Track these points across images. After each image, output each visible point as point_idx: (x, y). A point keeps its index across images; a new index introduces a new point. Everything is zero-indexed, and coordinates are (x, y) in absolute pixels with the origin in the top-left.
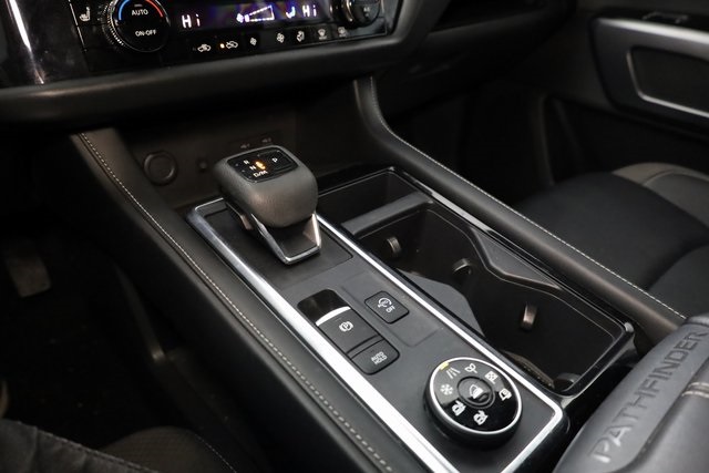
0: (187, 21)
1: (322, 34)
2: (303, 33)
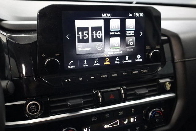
1: (137, 129)
2: (129, 130)
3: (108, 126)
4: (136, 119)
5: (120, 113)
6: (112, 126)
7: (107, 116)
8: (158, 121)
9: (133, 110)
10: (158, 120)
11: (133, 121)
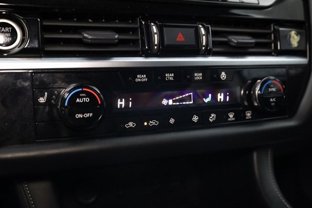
0: (121, 103)
1: (231, 116)
2: (215, 115)
3: (171, 102)
4: (228, 97)
5: (195, 75)
6: (178, 103)
7: (170, 76)
8: (273, 102)
9: (223, 73)
10: (274, 100)
11: (222, 100)
